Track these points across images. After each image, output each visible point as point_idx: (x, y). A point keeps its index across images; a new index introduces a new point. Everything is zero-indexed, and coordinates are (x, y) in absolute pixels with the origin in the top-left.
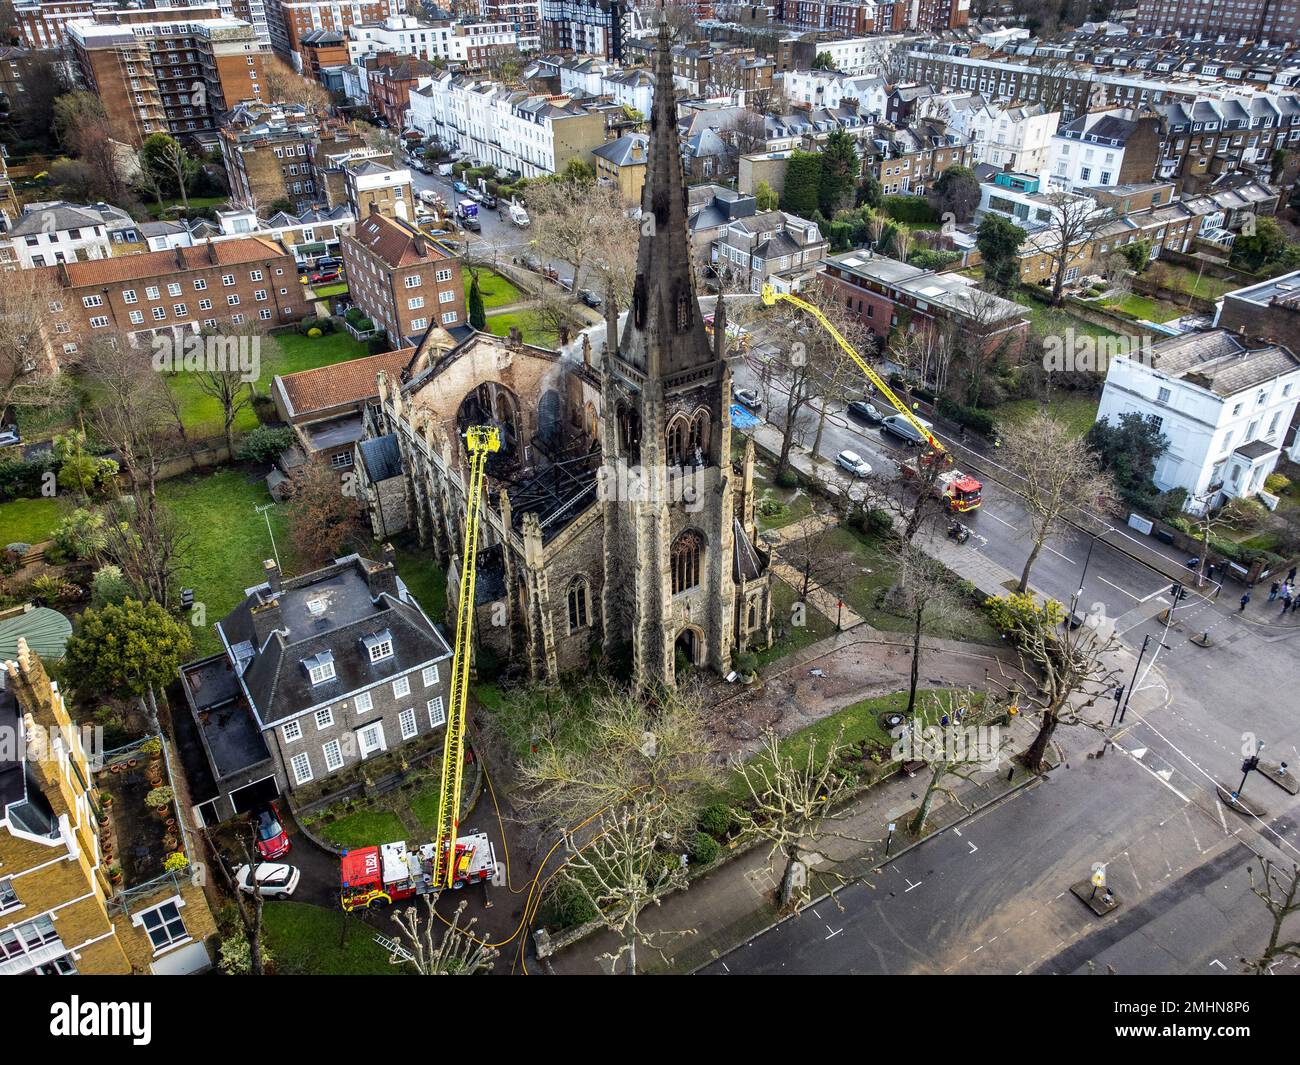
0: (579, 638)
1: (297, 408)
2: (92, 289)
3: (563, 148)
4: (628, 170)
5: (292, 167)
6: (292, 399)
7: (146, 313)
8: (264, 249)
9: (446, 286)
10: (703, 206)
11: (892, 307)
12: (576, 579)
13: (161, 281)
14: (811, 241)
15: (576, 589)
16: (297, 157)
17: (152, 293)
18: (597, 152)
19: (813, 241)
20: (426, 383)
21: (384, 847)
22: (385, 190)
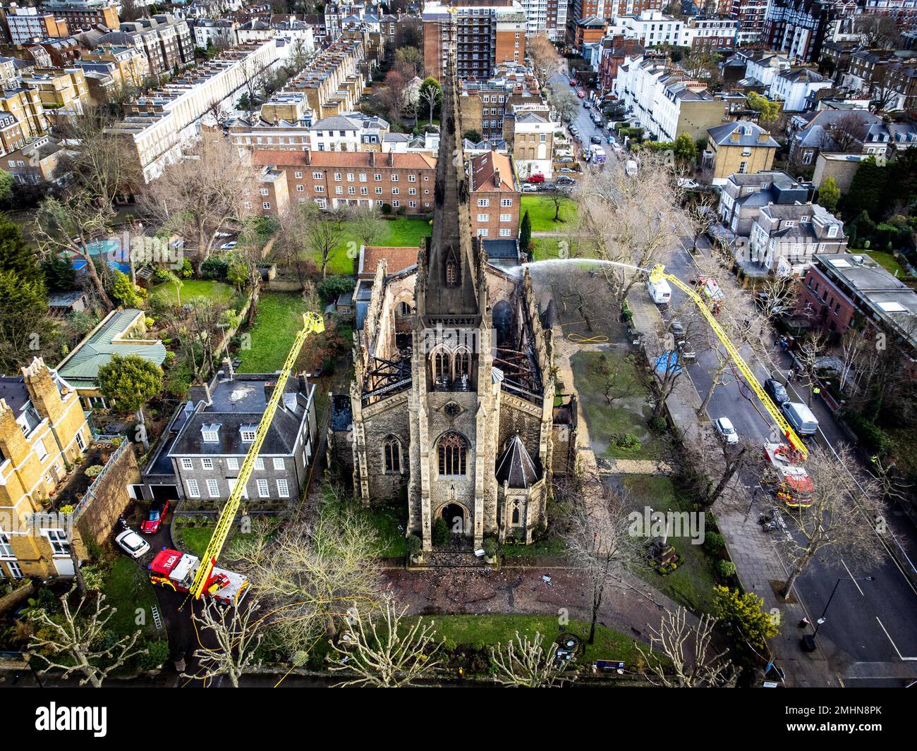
0: (392, 479)
1: (365, 268)
2: (319, 168)
3: (685, 124)
4: (724, 149)
5: (493, 109)
6: (365, 263)
7: (345, 189)
8: (422, 162)
9: (506, 211)
10: (759, 188)
11: (853, 311)
12: (390, 437)
13: (357, 170)
14: (829, 236)
15: (391, 445)
16: (498, 103)
17: (350, 177)
18: (710, 132)
19: (834, 236)
20: (411, 274)
21: (185, 555)
22: (533, 135)
